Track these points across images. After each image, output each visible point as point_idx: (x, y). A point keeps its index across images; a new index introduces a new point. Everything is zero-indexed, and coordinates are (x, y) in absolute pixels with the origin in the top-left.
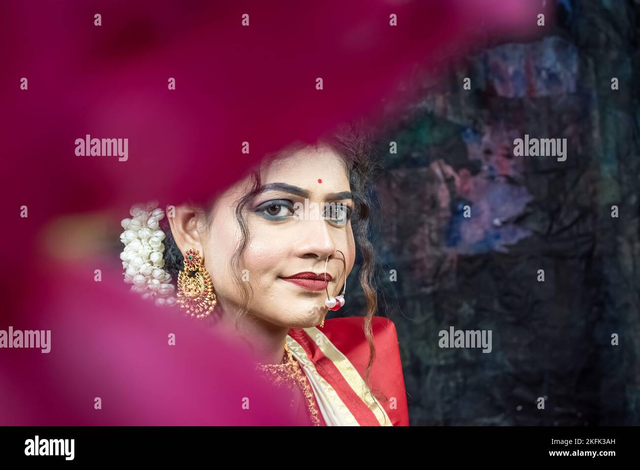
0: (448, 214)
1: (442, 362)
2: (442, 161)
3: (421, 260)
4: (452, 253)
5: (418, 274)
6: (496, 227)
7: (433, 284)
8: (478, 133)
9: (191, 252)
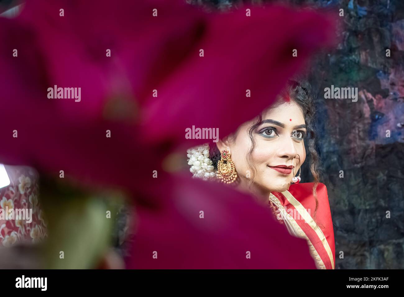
0: (370, 121)
1: (368, 207)
2: (365, 90)
3: (354, 148)
4: (372, 144)
5: (352, 156)
6: (399, 128)
7: (361, 162)
8: (386, 73)
9: (225, 151)
